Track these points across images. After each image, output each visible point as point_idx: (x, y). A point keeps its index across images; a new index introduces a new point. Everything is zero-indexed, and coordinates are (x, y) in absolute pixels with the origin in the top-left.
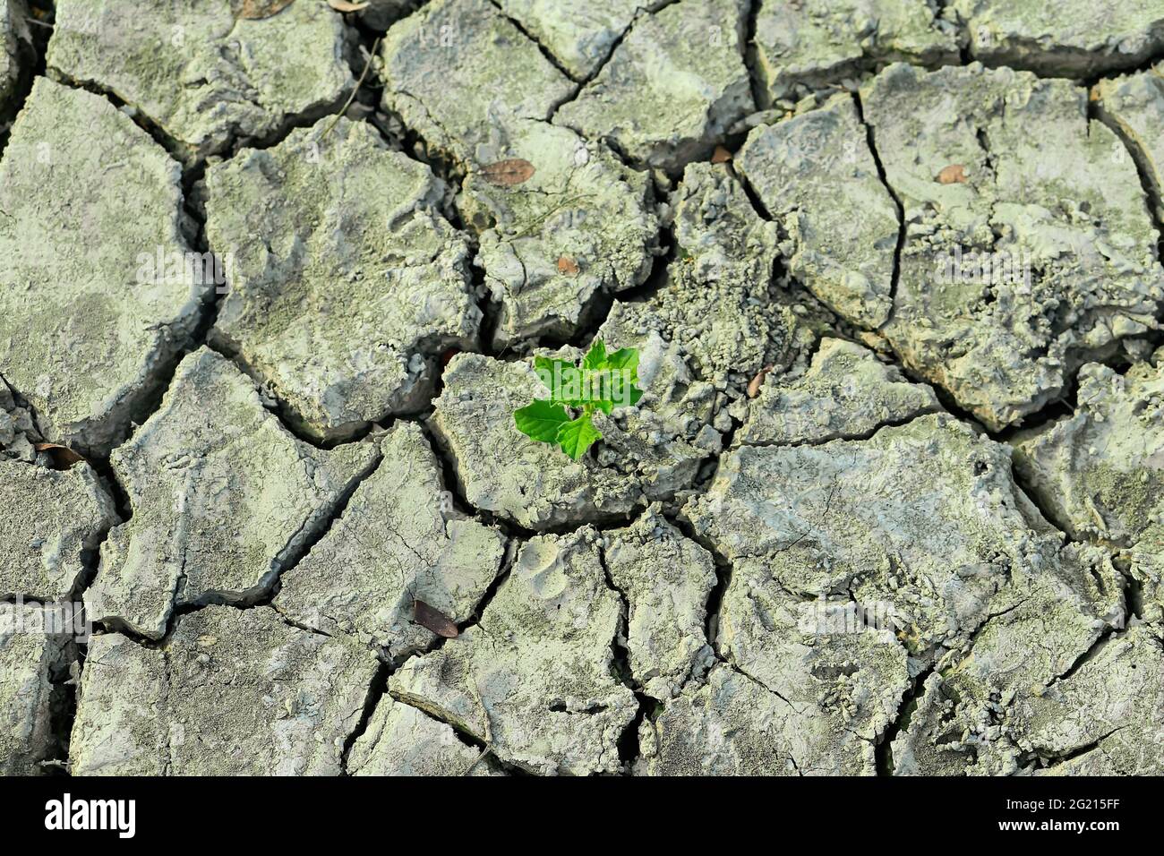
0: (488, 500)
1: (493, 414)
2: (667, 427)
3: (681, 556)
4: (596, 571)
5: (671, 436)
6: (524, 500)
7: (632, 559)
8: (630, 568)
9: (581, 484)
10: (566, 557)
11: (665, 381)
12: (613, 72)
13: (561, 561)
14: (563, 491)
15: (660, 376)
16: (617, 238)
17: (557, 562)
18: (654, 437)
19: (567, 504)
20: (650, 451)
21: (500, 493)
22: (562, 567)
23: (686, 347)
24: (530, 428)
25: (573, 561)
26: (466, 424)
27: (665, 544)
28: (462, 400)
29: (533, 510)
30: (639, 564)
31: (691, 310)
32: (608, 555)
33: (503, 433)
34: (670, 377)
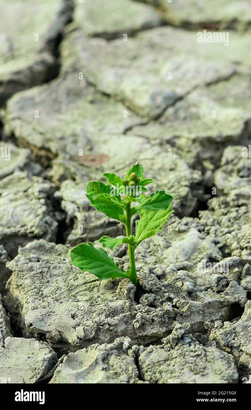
0: (43, 323)
1: (56, 272)
2: (199, 281)
3: (205, 355)
4: (130, 368)
5: (203, 288)
6: (73, 322)
7: (163, 359)
8: (160, 365)
9: (123, 312)
10: (105, 359)
11: (201, 256)
12: (176, 112)
13: (100, 362)
14: (107, 316)
15: (196, 254)
16: (169, 182)
17: (96, 362)
18: (188, 285)
19: (110, 325)
20: (184, 294)
21: (53, 317)
22: (101, 365)
23: (219, 239)
24: (83, 264)
25: (111, 362)
26: (32, 277)
27: (192, 347)
28: (31, 261)
29: (80, 329)
30: (168, 362)
31: (224, 219)
32: (141, 357)
33: (61, 284)
34: (205, 253)
